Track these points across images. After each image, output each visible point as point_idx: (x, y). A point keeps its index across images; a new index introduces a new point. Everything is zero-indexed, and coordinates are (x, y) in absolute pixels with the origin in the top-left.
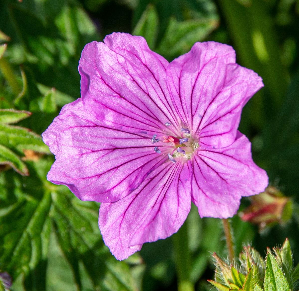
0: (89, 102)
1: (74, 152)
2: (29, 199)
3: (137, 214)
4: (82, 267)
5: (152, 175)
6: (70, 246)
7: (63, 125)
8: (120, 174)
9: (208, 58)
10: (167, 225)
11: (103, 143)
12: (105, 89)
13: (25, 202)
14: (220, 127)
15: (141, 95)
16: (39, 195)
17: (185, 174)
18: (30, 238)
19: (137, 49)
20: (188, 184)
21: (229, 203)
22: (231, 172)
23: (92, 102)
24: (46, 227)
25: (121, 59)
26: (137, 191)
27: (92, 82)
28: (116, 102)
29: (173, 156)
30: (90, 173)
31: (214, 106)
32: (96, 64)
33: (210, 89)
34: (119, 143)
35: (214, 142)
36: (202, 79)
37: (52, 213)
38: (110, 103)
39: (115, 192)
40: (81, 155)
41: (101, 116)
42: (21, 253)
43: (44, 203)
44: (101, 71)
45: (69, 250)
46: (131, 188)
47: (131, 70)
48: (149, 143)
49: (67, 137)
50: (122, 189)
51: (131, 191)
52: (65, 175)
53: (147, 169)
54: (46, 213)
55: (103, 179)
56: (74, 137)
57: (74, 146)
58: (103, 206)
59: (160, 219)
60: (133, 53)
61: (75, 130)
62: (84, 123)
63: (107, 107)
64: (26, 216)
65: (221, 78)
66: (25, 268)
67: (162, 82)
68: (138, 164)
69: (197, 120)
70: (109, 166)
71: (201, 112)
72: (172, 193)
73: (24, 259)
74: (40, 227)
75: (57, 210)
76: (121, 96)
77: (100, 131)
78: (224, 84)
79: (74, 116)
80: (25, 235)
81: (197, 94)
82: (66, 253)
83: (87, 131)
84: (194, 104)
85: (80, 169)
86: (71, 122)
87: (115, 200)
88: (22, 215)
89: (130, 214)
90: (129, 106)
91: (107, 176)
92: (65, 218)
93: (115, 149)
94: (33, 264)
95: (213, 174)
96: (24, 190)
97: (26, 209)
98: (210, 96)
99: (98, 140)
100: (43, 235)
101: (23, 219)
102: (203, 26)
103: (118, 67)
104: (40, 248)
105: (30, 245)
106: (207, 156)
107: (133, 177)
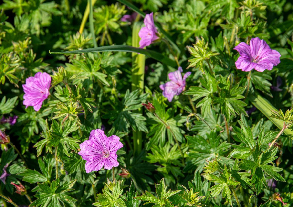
0: (90, 141)
1: (85, 150)
2: (77, 159)
3: (93, 165)
4: (84, 175)
5: (98, 159)
6: (83, 170)
7: (84, 144)
8: (92, 157)
9: (115, 139)
10: (98, 168)
11: (91, 150)
12: (94, 139)
13: (76, 159)
14: (113, 153)
15: (101, 142)
16: (79, 158)
17: (105, 160)
18: (75, 166)
19: (102, 133)
20: (104, 162)
21: (110, 167)
22: (113, 162)
23: (91, 141)
24: (79, 165)
25: (99, 135)
26: (94, 161)
27: (92, 137)
28: (96, 143)
29: (104, 156)
30: (86, 155)
31: (114, 148)
32: (94, 134)
33: (114, 145)
34: (94, 151)
35: (111, 155)
36: (112, 143)
37: (81, 163)
38: (94, 142)
39: (90, 160)
40: (86, 151)
41: (92, 144)
42: (72, 169)
43: (80, 160)
44: (94, 136)
45: (82, 171)
46: (94, 160)
47: (100, 137)
48: (100, 152)
49: (84, 147)
50: (91, 160)
51: (93, 160)
52: (82, 154)
53: (98, 157)
54: (80, 162)
55: (89, 157)
56: (86, 147)
57: (85, 149)
58: (87, 162)
59: (97, 167)
60: (101, 134)
61: (86, 146)
62: (88, 145)
63: (93, 143)
64: (75, 162)
65: (116, 144)
66: (72, 172)
67: (105, 141)
68: (96, 156)
69: (110, 150)
70: (91, 154)
71: (111, 149)
72: (101, 163)
73: (72, 170)
74: (77, 165)
75: (82, 162)
76: (97, 142)
77: (91, 147)
78: (116, 145)
79: (87, 143)
80: (74, 166)
81: (111, 145)
82: (81, 172)
83: (88, 146)
84: (110, 147)
85: (85, 153)
86: (86, 144)
87: (90, 161)
88: (74, 161)
89: (92, 165)
90: (98, 144)
91: (90, 156)
92: (83, 164)
93: (93, 151)
94: (74, 172)
95: (110, 161)
96: (76, 156)
97: (76, 160)
98: (113, 146)
99: (90, 149)
100: (78, 167)
101: (74, 162)
102: (124, 134)
103: (98, 136)
104: (76, 169)
105: (74, 168)
106: (110, 158)
107: (94, 158)
